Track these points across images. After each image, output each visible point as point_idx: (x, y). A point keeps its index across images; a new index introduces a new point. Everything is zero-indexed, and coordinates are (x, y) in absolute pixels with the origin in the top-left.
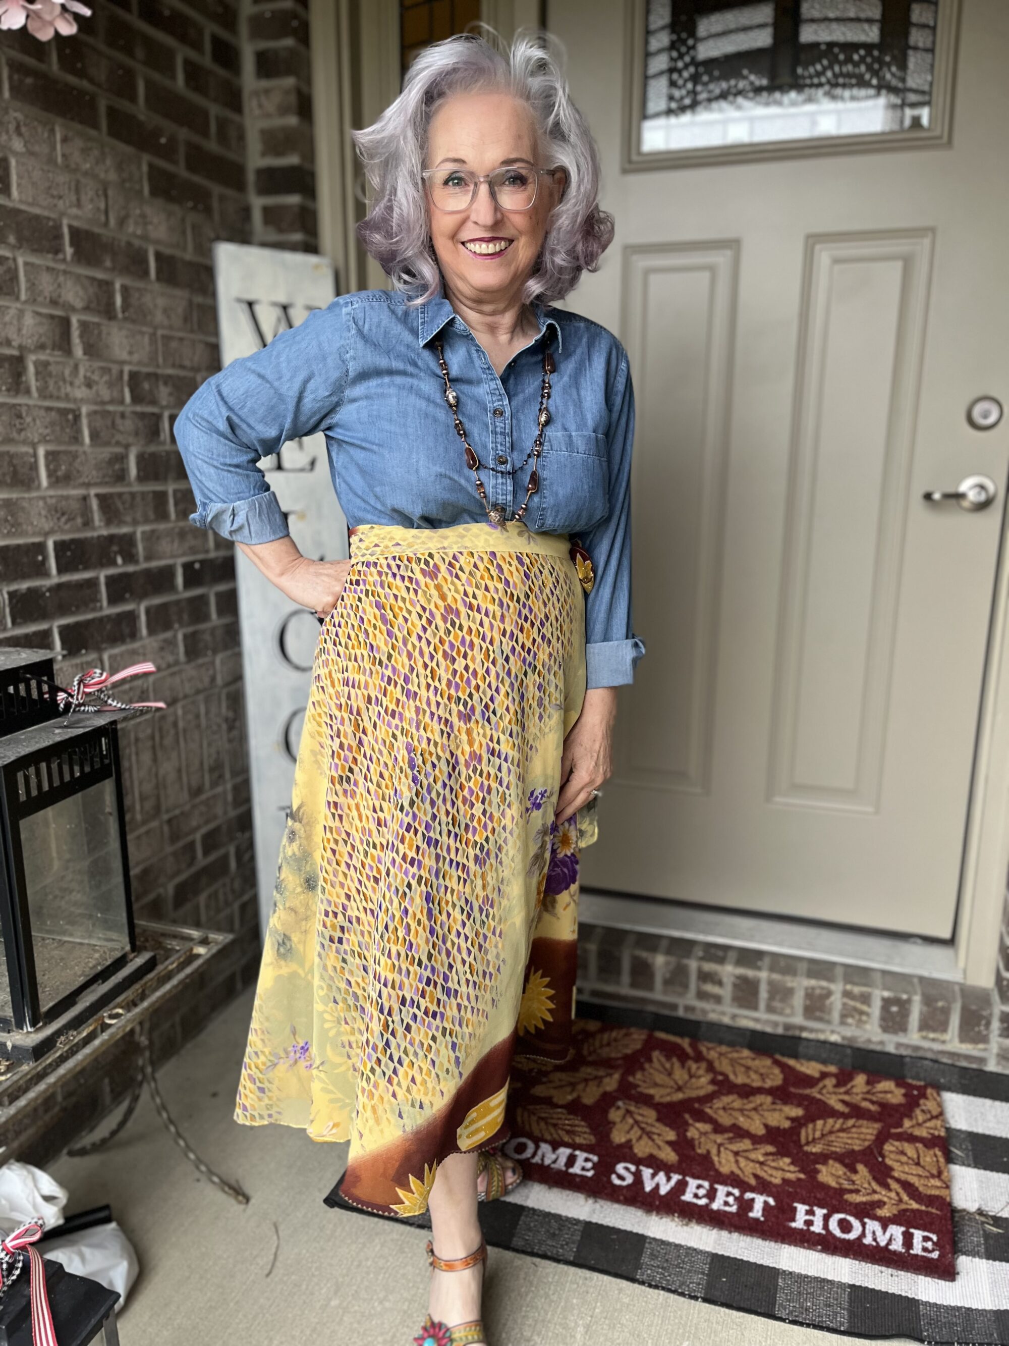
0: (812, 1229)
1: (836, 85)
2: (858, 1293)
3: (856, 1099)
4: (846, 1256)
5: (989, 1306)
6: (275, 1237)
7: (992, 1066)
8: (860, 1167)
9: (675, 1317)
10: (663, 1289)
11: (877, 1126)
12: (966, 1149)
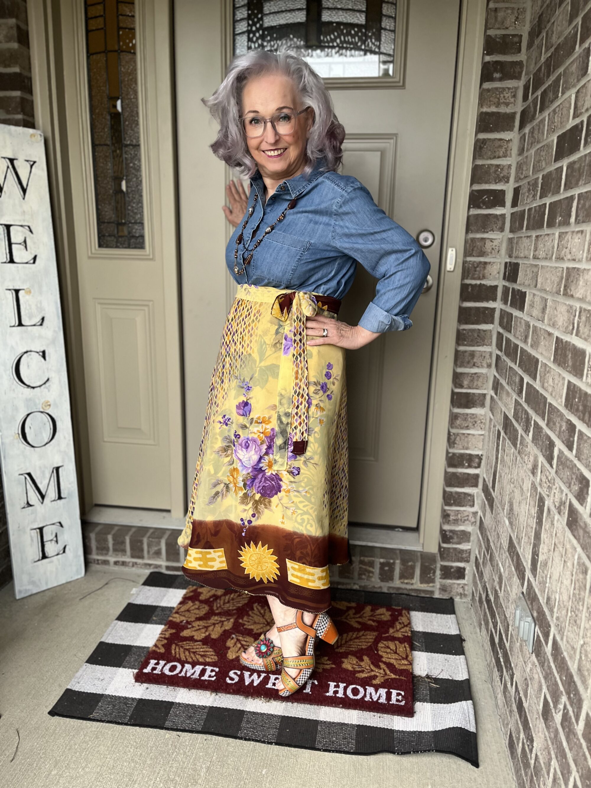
0: (337, 695)
1: (342, 48)
2: (362, 729)
3: (365, 620)
4: (355, 709)
5: (431, 729)
6: (17, 738)
7: (437, 595)
8: (365, 658)
9: (259, 756)
10: (253, 740)
11: (375, 634)
12: (422, 642)
